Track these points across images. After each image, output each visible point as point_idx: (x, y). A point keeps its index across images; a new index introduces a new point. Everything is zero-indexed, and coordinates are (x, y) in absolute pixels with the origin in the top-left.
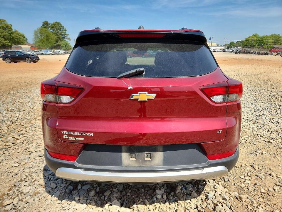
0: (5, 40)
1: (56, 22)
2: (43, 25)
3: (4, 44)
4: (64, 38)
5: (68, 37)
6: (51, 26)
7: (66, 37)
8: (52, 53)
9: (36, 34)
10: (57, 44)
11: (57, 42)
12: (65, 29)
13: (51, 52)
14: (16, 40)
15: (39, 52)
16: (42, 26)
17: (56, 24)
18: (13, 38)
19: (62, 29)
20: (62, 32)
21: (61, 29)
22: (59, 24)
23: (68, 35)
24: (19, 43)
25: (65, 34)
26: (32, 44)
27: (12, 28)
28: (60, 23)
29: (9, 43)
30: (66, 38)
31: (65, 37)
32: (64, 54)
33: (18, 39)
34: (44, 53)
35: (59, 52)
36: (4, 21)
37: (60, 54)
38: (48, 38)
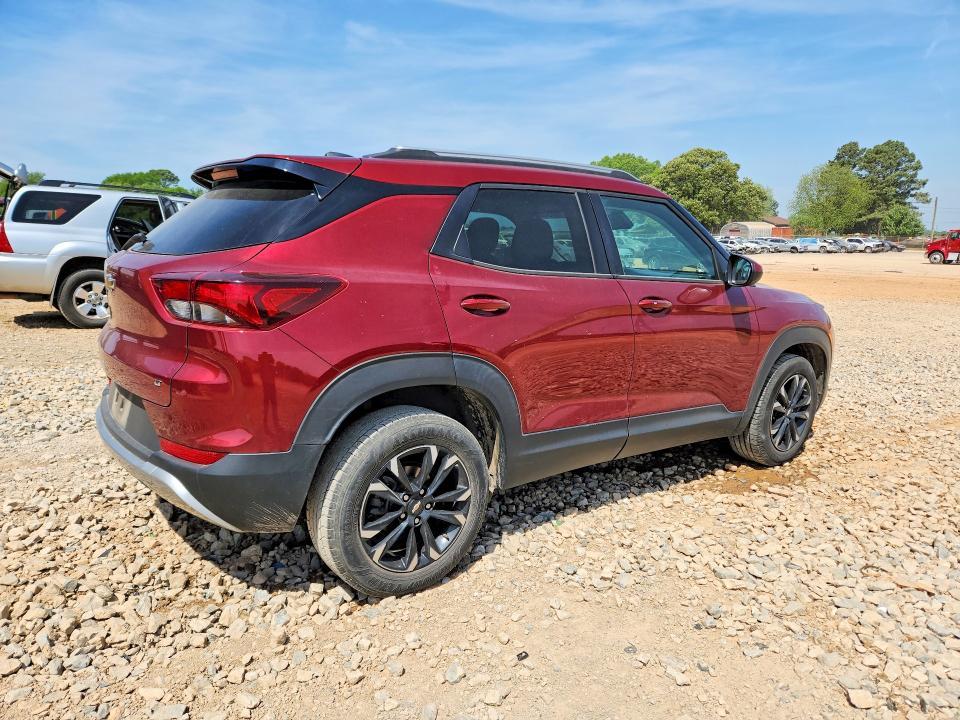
0: (711, 208)
1: (888, 143)
2: (838, 158)
3: (704, 220)
4: (906, 194)
5: (923, 190)
6: (866, 156)
7: (913, 192)
8: (829, 248)
9: (804, 187)
10: (872, 216)
11: (871, 210)
12: (919, 162)
13: (825, 244)
14: (740, 208)
15: (783, 241)
16: (832, 160)
17: (886, 148)
18: (731, 203)
19: (904, 166)
20: (901, 176)
21: (899, 164)
22: (900, 146)
23: (924, 184)
24: (744, 217)
25: (912, 182)
26: (787, 218)
27: (739, 174)
28: (902, 144)
29: (719, 216)
30: (912, 196)
31: (909, 192)
32: (874, 252)
33: (745, 205)
34: (798, 246)
35: (857, 244)
36: (722, 156)
37: (861, 251)
38: (840, 199)
